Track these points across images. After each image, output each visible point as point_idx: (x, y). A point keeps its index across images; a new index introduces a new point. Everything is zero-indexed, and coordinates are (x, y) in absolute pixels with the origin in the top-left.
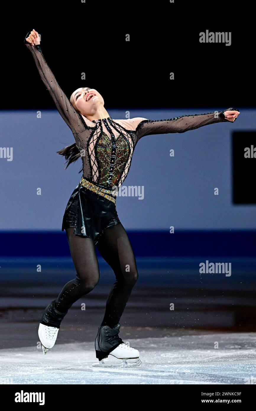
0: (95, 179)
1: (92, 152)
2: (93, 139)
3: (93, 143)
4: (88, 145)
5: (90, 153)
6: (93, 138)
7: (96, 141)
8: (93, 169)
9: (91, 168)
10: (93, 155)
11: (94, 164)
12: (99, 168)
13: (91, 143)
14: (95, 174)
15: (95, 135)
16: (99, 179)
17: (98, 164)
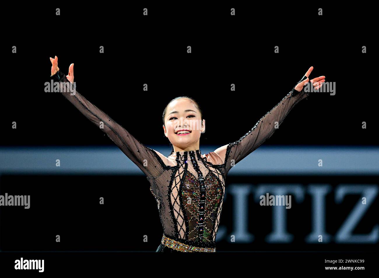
0: (182, 234)
1: (176, 200)
2: (176, 183)
3: (176, 188)
4: (170, 191)
5: (173, 201)
6: (175, 180)
7: (179, 184)
8: (178, 223)
9: (175, 221)
10: (178, 204)
11: (178, 216)
12: (185, 219)
13: (174, 187)
14: (181, 228)
15: (177, 176)
16: (186, 234)
17: (184, 215)
